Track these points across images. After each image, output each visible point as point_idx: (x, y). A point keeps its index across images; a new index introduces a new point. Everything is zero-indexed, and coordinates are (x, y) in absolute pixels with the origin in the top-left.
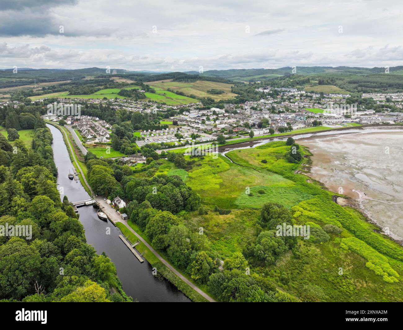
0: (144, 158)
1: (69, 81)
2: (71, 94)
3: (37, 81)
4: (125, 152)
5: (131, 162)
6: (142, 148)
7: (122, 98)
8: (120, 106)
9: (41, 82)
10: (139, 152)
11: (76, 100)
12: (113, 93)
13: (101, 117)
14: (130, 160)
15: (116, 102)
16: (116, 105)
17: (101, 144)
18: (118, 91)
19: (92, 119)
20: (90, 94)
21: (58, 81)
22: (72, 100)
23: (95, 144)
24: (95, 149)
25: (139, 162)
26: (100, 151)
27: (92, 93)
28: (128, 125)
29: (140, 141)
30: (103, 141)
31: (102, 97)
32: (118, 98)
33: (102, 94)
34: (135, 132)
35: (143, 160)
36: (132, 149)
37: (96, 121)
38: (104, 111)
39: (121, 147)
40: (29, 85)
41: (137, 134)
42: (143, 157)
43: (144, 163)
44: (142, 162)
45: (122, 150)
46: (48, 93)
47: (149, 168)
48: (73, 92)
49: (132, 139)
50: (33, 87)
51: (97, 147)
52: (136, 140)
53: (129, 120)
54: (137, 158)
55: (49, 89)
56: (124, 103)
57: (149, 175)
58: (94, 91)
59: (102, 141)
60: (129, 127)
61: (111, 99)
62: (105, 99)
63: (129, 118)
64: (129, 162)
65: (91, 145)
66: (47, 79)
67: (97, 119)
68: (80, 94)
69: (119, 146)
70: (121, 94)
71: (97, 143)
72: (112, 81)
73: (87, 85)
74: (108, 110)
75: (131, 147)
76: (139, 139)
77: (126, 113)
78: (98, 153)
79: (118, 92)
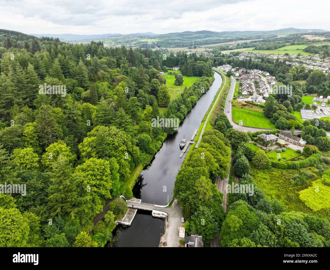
0: (302, 142)
1: (261, 40)
2: (256, 49)
3: (236, 39)
4: (276, 124)
5: (277, 144)
6: (306, 124)
7: (306, 55)
8: (301, 63)
9: (239, 40)
10: (298, 128)
11: (257, 54)
12: (298, 49)
13: (273, 72)
14: (277, 141)
15: (297, 58)
16: (297, 61)
17: (252, 104)
18: (304, 47)
19: (262, 74)
20: (273, 50)
21: (252, 39)
22: (254, 54)
23: (246, 103)
24: (242, 110)
25: (291, 146)
26: (246, 113)
27: (275, 49)
28: (299, 85)
29: (307, 111)
30: (257, 101)
31: (284, 53)
32: (301, 54)
33: (285, 50)
34: (306, 95)
35: (300, 145)
36: (288, 122)
37: (265, 76)
38: (277, 67)
39: (274, 115)
40: (229, 42)
41: (307, 99)
42: (302, 140)
43: (298, 152)
44: (296, 148)
45: (274, 120)
46: (239, 49)
47: (303, 166)
48: (258, 48)
49: (296, 105)
50: (231, 44)
51: (247, 107)
52: (302, 108)
53: (304, 79)
54: (290, 139)
55: (242, 45)
56: (306, 60)
57: (299, 183)
58: (278, 47)
59: (255, 101)
60: (299, 88)
61: (293, 55)
62: (287, 54)
63: (305, 77)
64: (274, 143)
65: (240, 103)
66: (244, 38)
67: (268, 74)
68: (264, 49)
69: (271, 113)
70: (306, 51)
71: (248, 103)
72: (303, 38)
73: (275, 42)
74: (282, 65)
75: (288, 118)
76: (308, 107)
77: (304, 71)
78: (243, 115)
79: (304, 49)
